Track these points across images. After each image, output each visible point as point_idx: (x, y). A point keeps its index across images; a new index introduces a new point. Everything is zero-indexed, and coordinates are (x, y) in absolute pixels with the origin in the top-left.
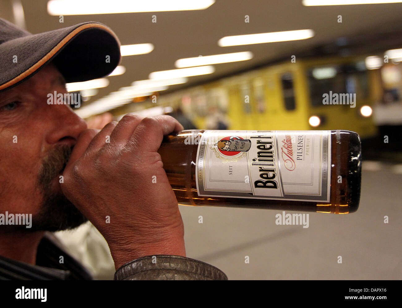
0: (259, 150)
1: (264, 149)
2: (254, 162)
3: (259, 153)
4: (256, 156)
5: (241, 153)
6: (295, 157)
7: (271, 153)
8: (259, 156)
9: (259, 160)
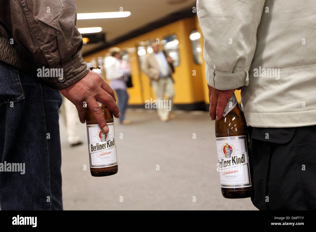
0: (102, 145)
1: (103, 146)
2: (98, 144)
3: (101, 145)
4: (100, 144)
5: (100, 139)
6: (101, 156)
7: (101, 149)
8: (100, 145)
9: (98, 146)
